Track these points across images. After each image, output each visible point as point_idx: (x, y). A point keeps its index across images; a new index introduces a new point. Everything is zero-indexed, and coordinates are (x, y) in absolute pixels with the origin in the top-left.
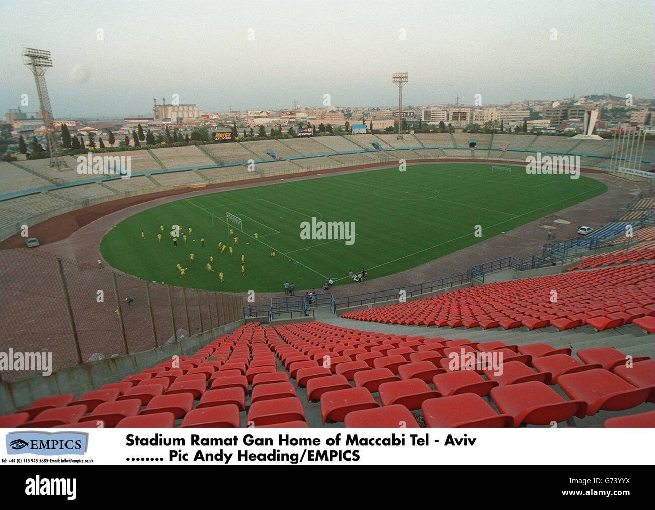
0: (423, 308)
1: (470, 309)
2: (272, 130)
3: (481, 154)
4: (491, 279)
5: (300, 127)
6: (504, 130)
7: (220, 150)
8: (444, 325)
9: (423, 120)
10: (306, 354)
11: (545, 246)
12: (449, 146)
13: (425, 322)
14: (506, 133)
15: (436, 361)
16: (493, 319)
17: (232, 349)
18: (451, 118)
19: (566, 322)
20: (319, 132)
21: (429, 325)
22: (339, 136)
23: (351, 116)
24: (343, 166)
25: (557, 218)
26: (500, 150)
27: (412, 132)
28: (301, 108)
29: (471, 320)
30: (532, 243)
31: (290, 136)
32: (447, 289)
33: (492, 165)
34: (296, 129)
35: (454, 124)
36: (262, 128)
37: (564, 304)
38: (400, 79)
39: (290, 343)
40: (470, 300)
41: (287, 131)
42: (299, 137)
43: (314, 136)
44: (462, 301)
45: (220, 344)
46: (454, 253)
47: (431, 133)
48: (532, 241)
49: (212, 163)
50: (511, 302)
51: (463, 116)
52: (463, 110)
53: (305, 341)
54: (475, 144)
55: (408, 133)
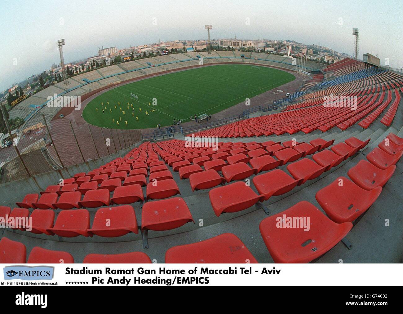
0: (223, 130)
1: (243, 129)
2: (149, 53)
3: (246, 61)
4: (251, 116)
5: (162, 51)
6: (256, 51)
7: (126, 65)
8: (232, 137)
9: (220, 45)
10: (171, 153)
11: (273, 101)
12: (232, 57)
13: (224, 136)
14: (257, 52)
15: (228, 152)
16: (252, 133)
17: (139, 154)
18: (233, 45)
19: (280, 132)
20: (171, 52)
21: (225, 137)
22: (181, 54)
23: (186, 44)
24: (183, 67)
25: (278, 89)
26: (255, 59)
27: (215, 50)
28: (163, 42)
29: (244, 134)
30: (269, 100)
31: (158, 55)
32: (233, 121)
33: (251, 66)
34: (160, 51)
35: (234, 47)
36: (145, 53)
37: (280, 125)
38: (209, 28)
39: (164, 149)
40: (243, 126)
41: (156, 53)
42: (162, 55)
43: (169, 54)
44: (240, 126)
45: (134, 152)
46: (236, 105)
47: (224, 51)
48: (269, 99)
49: (123, 71)
50: (260, 125)
51: (238, 44)
52: (238, 41)
53: (170, 148)
54: (244, 56)
55: (213, 51)
